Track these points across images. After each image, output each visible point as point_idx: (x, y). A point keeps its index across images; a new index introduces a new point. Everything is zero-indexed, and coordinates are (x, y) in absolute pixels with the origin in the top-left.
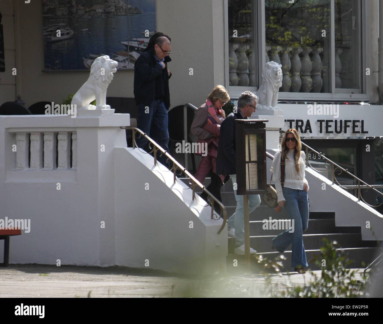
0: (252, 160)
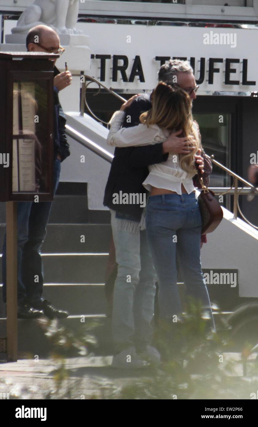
0: (26, 132)
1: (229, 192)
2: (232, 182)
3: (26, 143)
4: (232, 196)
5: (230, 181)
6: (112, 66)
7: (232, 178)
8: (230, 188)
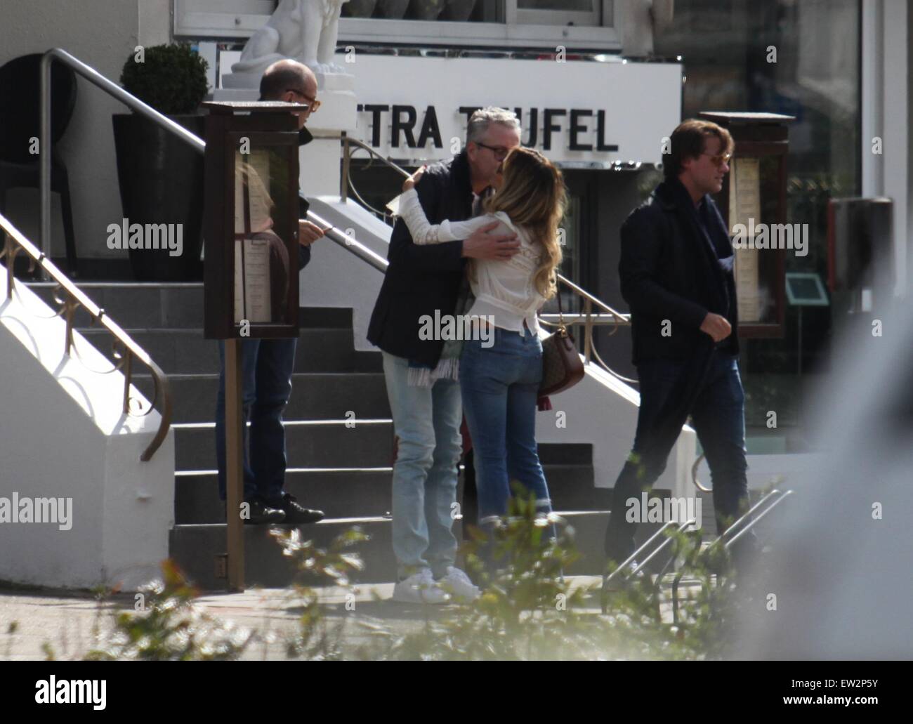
1: (577, 321)
2: (582, 305)
3: (256, 247)
4: (582, 328)
5: (578, 304)
6: (391, 123)
7: (582, 299)
8: (578, 315)
